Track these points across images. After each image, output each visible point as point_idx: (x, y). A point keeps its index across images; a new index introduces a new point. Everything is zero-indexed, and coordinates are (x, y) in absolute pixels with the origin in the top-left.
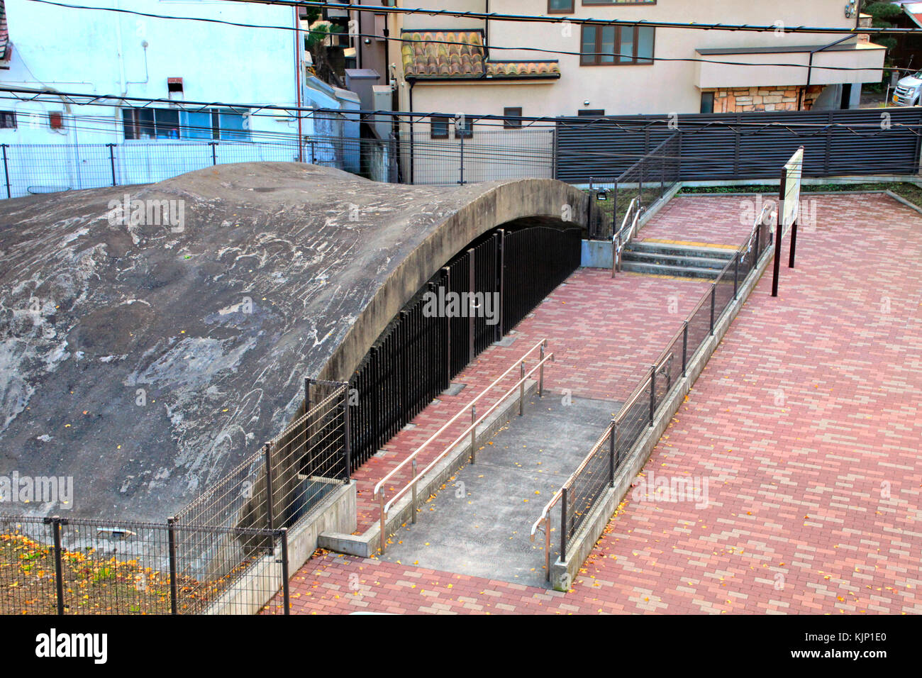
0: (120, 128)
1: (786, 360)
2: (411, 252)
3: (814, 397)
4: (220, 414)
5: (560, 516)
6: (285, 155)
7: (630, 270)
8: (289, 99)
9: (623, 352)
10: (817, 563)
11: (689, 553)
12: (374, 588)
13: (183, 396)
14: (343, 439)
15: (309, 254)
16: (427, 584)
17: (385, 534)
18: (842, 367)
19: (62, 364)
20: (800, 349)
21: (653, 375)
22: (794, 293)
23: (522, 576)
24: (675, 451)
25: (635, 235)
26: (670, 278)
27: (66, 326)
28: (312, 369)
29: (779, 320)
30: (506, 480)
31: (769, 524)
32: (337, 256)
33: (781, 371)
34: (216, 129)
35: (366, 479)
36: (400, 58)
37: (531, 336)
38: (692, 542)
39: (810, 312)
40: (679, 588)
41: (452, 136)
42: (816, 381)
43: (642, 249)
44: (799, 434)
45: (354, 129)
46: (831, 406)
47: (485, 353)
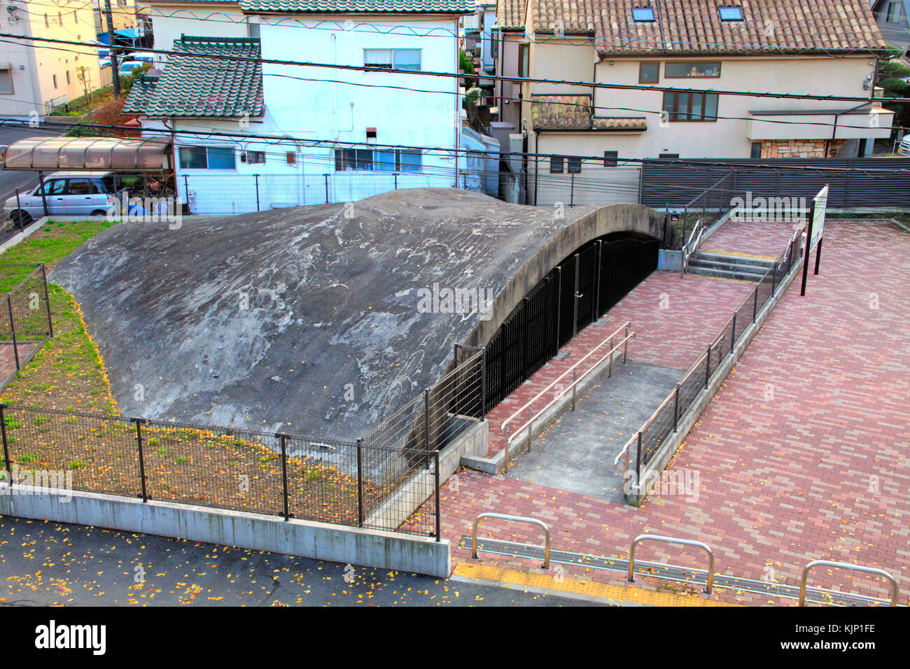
0: (333, 163)
1: (810, 344)
2: (533, 255)
3: (830, 372)
4: (394, 367)
5: (636, 452)
6: (445, 183)
7: (694, 273)
8: (449, 143)
9: (687, 333)
10: (828, 495)
11: (731, 483)
12: (499, 496)
13: (369, 353)
14: (480, 390)
15: (460, 255)
16: (538, 496)
17: (508, 458)
18: (852, 350)
19: (289, 327)
20: (821, 336)
21: (709, 351)
22: (818, 294)
23: (606, 494)
24: (723, 408)
25: (699, 247)
26: (724, 280)
27: (291, 302)
28: (460, 338)
29: (805, 313)
30: (597, 424)
31: (792, 465)
32: (480, 256)
33: (806, 351)
34: (398, 164)
35: (496, 418)
36: (530, 115)
37: (619, 320)
38: (733, 475)
39: (829, 308)
40: (723, 508)
41: (566, 171)
42: (832, 360)
43: (704, 258)
44: (818, 399)
45: (495, 164)
46: (843, 378)
47: (585, 330)
